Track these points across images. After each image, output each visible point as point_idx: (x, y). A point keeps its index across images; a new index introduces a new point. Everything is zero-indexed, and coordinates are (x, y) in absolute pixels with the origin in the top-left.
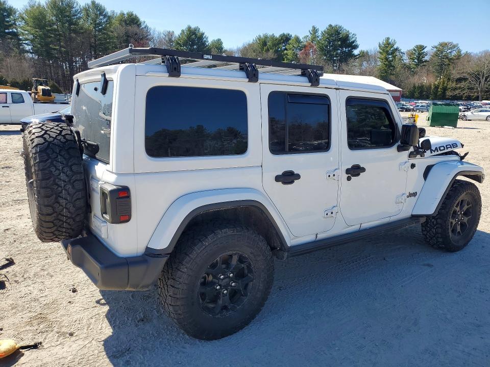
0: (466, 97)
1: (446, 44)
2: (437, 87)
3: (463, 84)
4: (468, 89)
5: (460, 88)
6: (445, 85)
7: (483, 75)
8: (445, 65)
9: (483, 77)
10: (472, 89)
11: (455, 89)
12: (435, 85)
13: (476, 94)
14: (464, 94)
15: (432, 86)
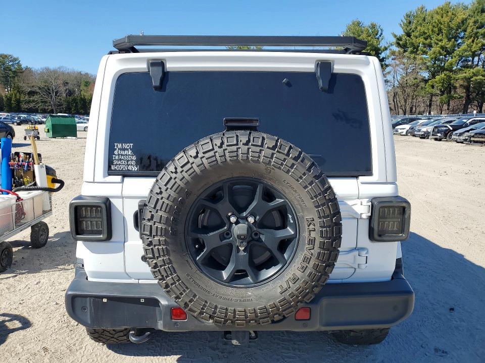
0: (41, 110)
1: (6, 56)
2: (9, 99)
3: (36, 98)
4: (42, 102)
5: (33, 101)
6: (18, 97)
7: (53, 90)
8: (10, 77)
9: (53, 93)
10: (46, 102)
11: (29, 102)
12: (6, 96)
13: (50, 107)
14: (39, 107)
15: (4, 98)
